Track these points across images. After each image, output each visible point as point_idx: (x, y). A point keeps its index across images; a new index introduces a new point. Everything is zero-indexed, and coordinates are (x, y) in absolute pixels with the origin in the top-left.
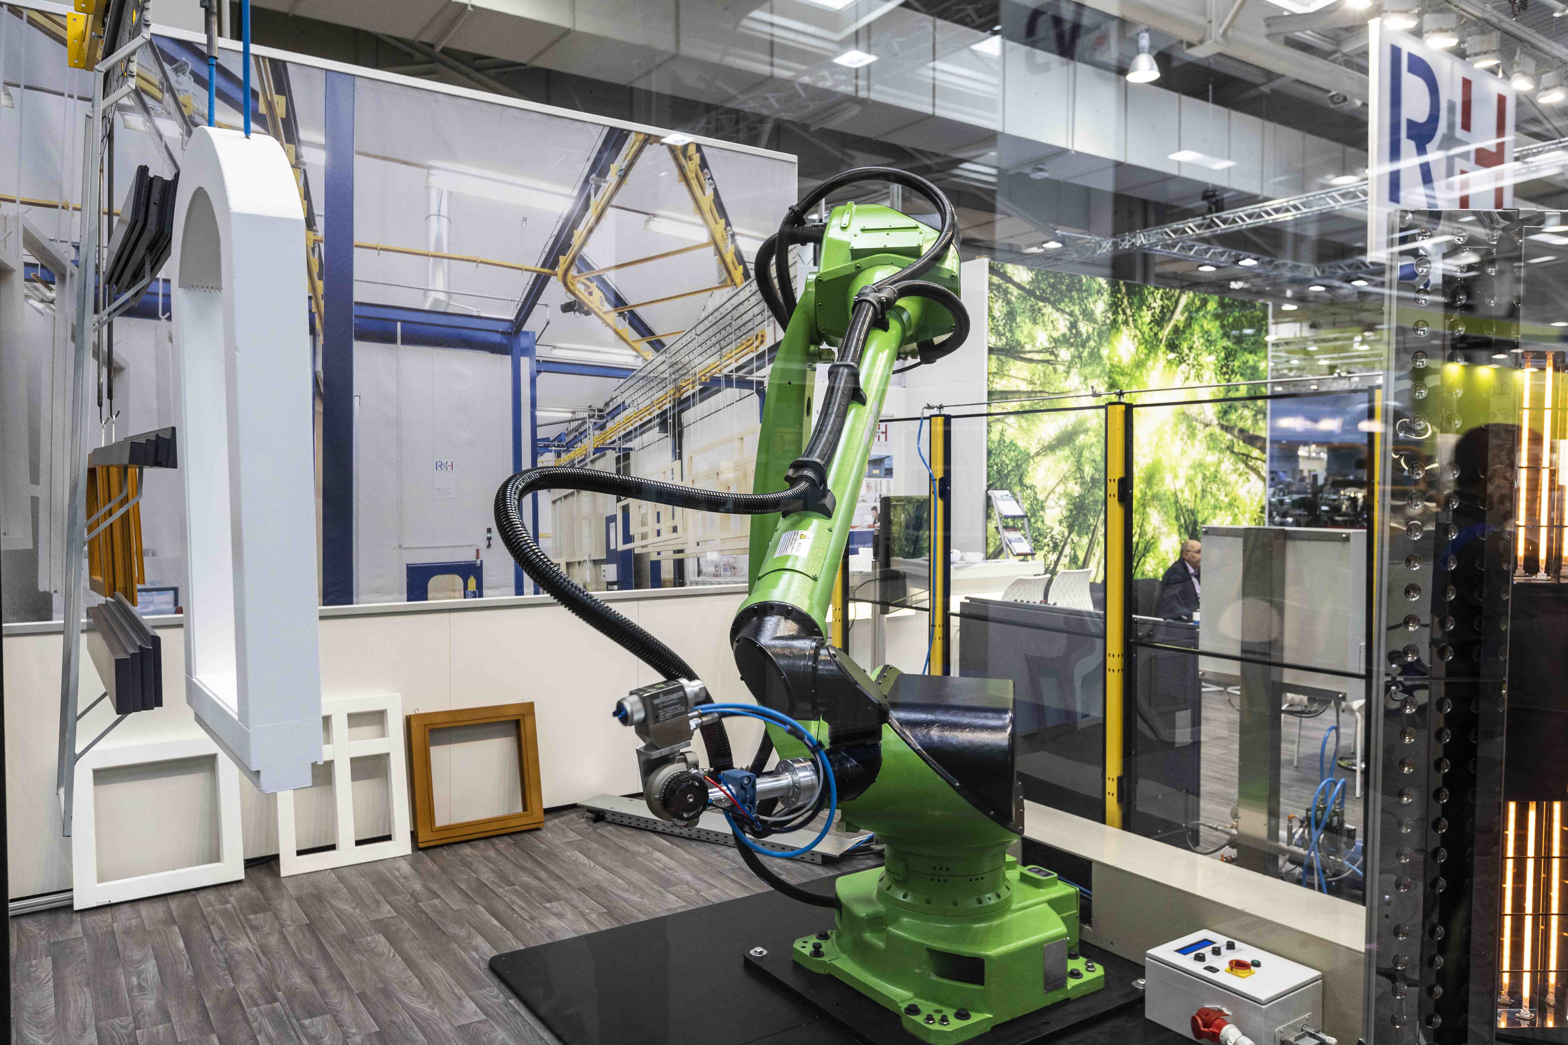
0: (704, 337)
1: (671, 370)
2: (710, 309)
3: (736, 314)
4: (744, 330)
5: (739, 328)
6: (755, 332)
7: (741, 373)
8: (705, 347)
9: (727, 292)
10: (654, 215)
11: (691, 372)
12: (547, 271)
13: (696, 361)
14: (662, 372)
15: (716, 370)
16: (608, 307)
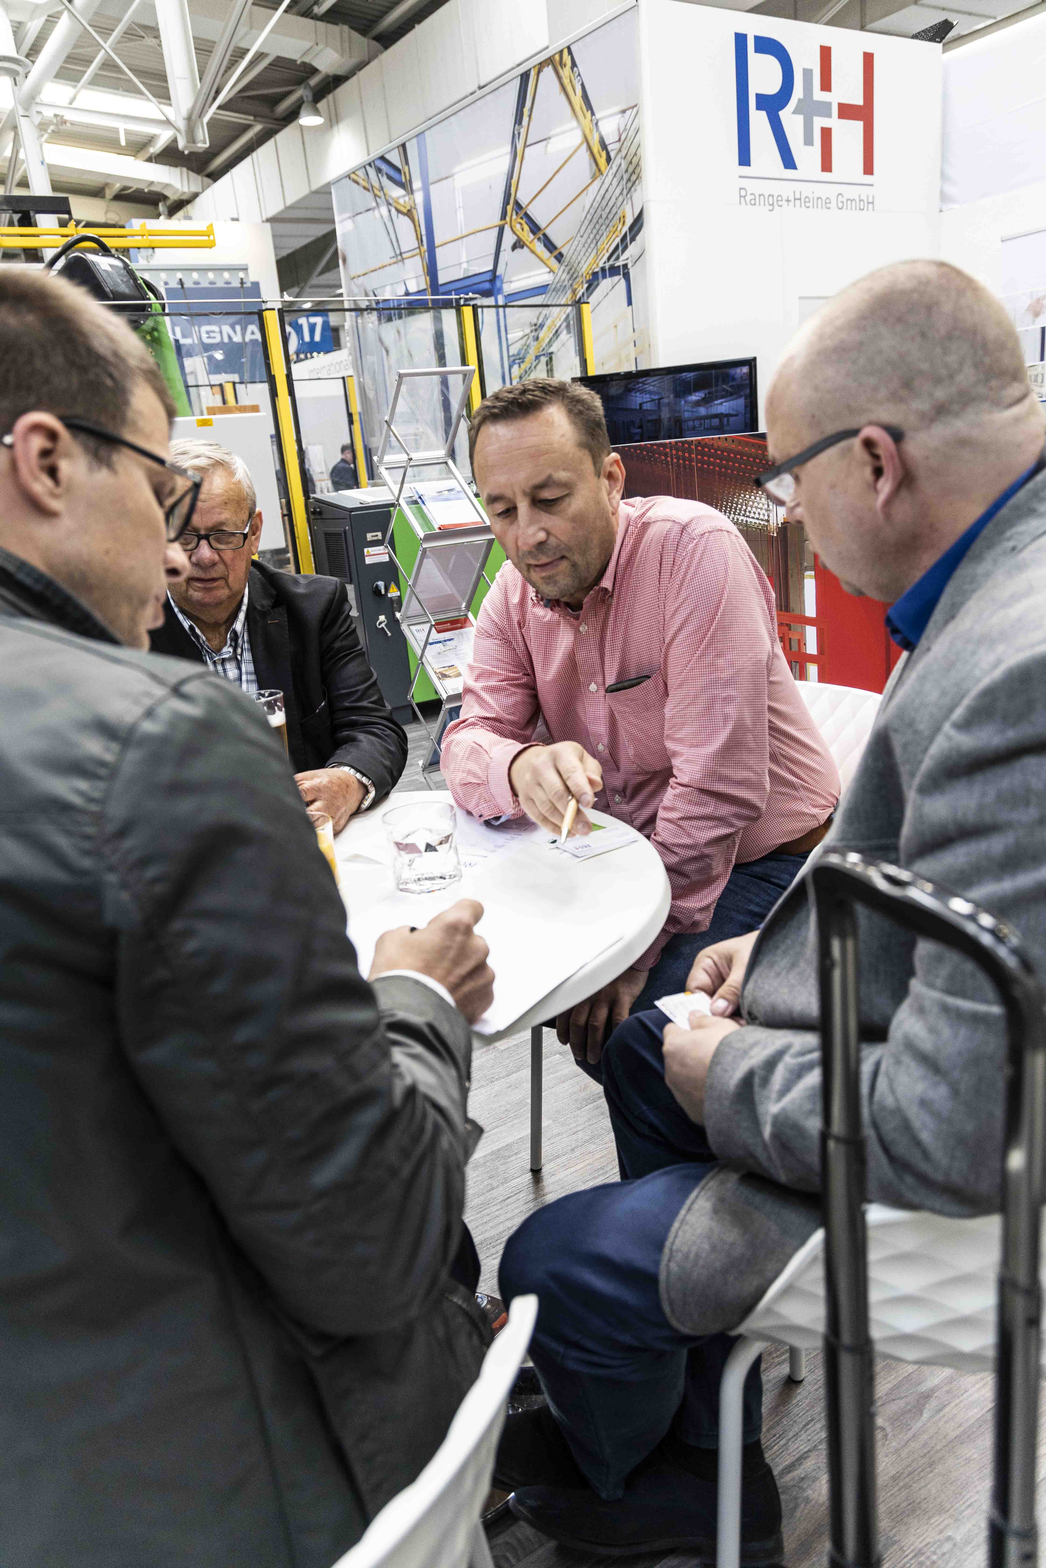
0: (586, 236)
1: (569, 276)
2: (587, 209)
3: (604, 203)
4: (611, 216)
5: (607, 217)
6: (617, 217)
7: (611, 262)
8: (587, 246)
9: (597, 183)
10: (549, 138)
11: (580, 273)
12: (503, 222)
13: (583, 262)
14: (564, 281)
15: (595, 265)
16: (532, 236)
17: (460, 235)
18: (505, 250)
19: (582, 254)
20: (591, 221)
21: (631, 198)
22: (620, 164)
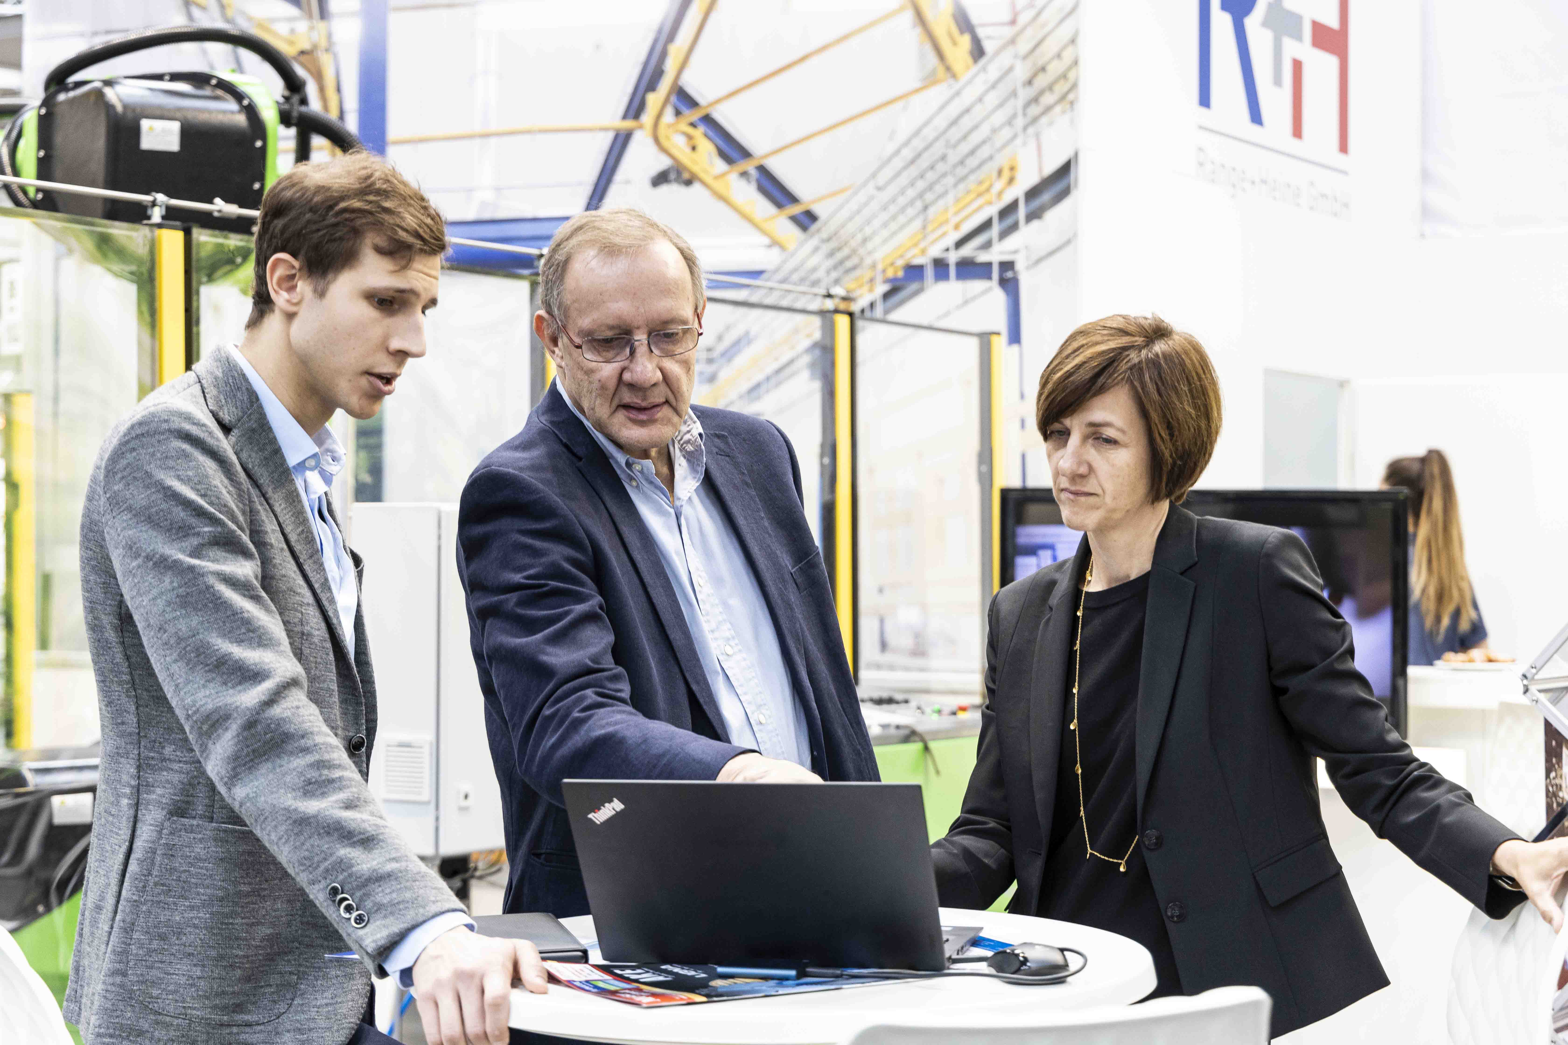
0: (892, 190)
1: (830, 262)
2: (901, 137)
3: (955, 134)
4: (972, 162)
5: (962, 162)
6: (992, 165)
7: (967, 251)
8: (893, 209)
9: (938, 93)
11: (868, 261)
12: (629, 124)
13: (877, 240)
14: (814, 269)
15: (916, 251)
16: (720, 166)
17: (478, 128)
18: (628, 182)
19: (877, 223)
20: (913, 162)
21: (1037, 136)
22: (1011, 69)
